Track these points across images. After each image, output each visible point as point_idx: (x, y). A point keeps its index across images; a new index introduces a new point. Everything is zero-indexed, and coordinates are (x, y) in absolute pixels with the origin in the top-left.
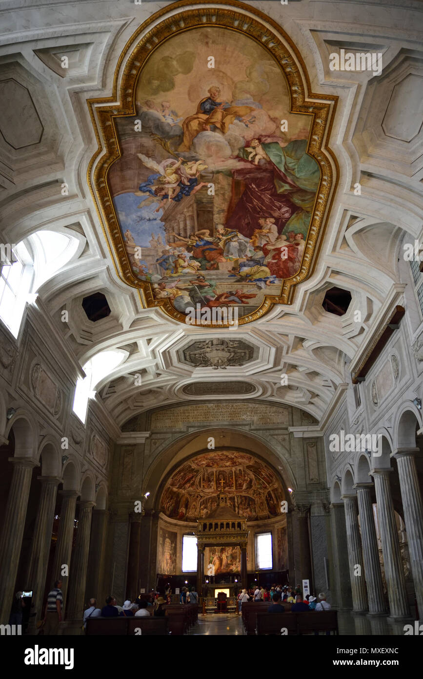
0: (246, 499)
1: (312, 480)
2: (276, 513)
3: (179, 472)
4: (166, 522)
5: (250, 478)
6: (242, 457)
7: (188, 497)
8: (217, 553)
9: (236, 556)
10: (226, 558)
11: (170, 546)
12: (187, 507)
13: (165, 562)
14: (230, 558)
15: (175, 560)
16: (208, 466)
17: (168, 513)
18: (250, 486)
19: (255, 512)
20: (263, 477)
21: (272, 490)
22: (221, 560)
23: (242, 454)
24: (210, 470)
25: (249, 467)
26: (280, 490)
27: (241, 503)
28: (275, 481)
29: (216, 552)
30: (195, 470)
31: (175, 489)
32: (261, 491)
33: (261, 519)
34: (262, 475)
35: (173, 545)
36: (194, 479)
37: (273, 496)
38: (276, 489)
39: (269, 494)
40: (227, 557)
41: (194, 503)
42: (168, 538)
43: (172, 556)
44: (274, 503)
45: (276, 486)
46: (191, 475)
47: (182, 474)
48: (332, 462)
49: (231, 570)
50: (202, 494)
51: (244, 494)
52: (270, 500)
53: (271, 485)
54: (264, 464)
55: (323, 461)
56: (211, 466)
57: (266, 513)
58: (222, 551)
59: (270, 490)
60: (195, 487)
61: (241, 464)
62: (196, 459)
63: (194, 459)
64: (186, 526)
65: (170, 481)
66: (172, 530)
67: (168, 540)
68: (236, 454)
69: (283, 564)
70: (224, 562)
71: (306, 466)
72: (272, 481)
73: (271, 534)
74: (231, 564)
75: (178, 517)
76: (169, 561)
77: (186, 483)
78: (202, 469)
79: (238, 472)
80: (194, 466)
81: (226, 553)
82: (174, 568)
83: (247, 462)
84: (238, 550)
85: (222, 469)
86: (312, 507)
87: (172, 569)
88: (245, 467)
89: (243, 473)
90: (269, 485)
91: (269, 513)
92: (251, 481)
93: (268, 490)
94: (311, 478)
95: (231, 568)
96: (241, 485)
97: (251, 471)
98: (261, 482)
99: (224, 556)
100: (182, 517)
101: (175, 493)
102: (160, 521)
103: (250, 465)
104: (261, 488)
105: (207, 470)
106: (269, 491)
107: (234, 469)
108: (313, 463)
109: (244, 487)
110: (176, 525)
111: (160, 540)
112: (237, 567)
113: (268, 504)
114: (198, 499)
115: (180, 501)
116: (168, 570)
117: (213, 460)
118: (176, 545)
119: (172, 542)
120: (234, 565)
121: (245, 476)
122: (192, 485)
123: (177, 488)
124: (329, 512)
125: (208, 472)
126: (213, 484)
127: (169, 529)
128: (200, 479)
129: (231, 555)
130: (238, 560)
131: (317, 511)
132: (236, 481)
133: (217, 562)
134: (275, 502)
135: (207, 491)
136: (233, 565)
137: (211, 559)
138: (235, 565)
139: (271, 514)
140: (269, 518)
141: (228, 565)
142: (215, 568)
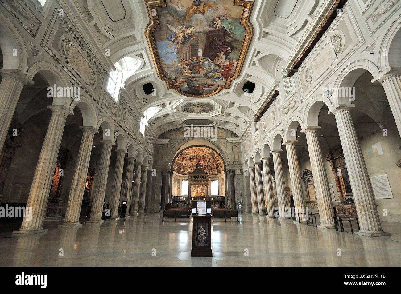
0: (208, 166)
1: (236, 160)
2: (220, 172)
3: (181, 155)
4: (176, 175)
6: (207, 150)
7: (184, 165)
8: (196, 188)
9: (204, 189)
12: (184, 169)
13: (175, 191)
14: (201, 190)
15: (179, 190)
17: (176, 171)
18: (209, 161)
19: (212, 171)
22: (197, 191)
23: (206, 148)
24: (193, 154)
25: (209, 154)
26: (222, 163)
27: (206, 168)
31: (179, 162)
32: (214, 163)
33: (214, 175)
34: (215, 157)
35: (178, 184)
36: (187, 158)
38: (220, 163)
39: (217, 164)
40: (200, 189)
41: (187, 167)
43: (178, 188)
44: (219, 168)
45: (220, 162)
46: (186, 156)
47: (182, 156)
48: (244, 153)
49: (202, 195)
50: (190, 164)
51: (207, 164)
54: (215, 153)
55: (240, 152)
57: (216, 172)
58: (198, 187)
60: (187, 161)
61: (206, 152)
62: (188, 150)
63: (187, 150)
64: (184, 177)
65: (177, 158)
67: (176, 182)
68: (204, 148)
69: (223, 193)
70: (199, 191)
71: (233, 154)
72: (218, 159)
73: (218, 181)
75: (180, 173)
76: (177, 190)
77: (184, 159)
78: (190, 154)
79: (205, 155)
80: (187, 153)
83: (208, 151)
84: (205, 187)
85: (198, 154)
86: (236, 171)
87: (178, 194)
89: (207, 156)
90: (217, 161)
92: (210, 159)
94: (235, 159)
96: (206, 161)
98: (214, 160)
99: (199, 189)
100: (182, 173)
102: (173, 174)
104: (214, 162)
107: (203, 154)
108: (236, 153)
109: (207, 162)
110: (179, 176)
111: (173, 182)
112: (204, 194)
113: (217, 168)
114: (189, 166)
115: (181, 167)
116: (176, 194)
117: (195, 150)
118: (179, 184)
122: (186, 160)
124: (242, 173)
126: (195, 160)
127: (177, 178)
128: (189, 158)
129: (202, 188)
130: (204, 191)
131: (237, 172)
132: (204, 159)
133: (196, 191)
135: (192, 162)
137: (194, 190)
139: (218, 173)
140: (217, 174)
141: (200, 193)
142: (195, 193)
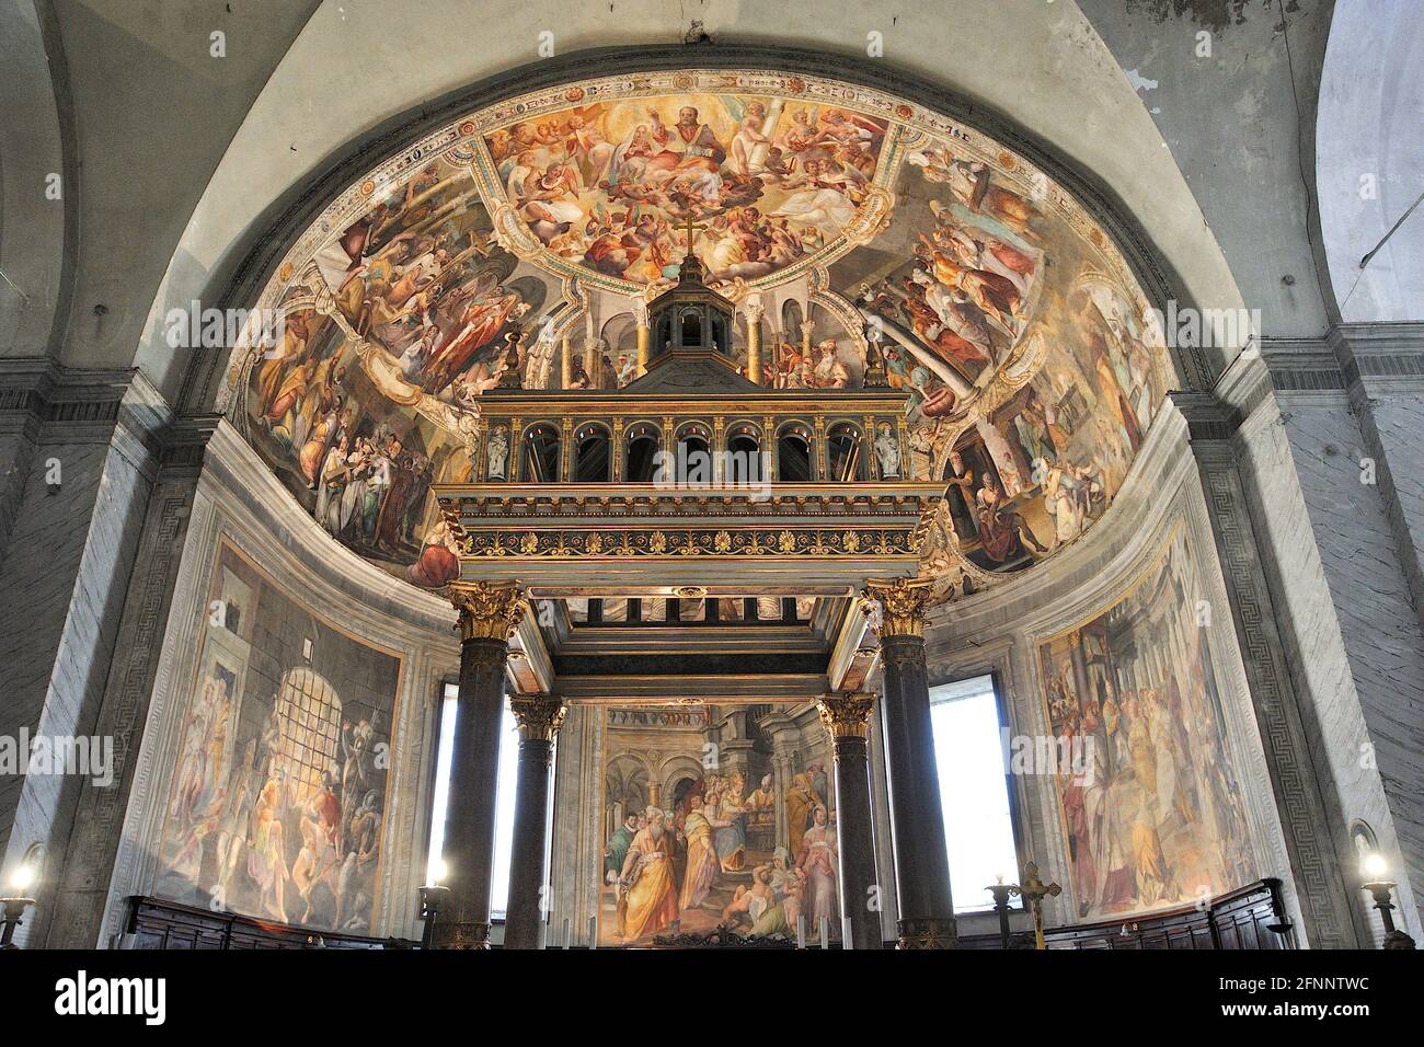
2: (1022, 550)
5: (846, 367)
8: (650, 810)
9: (770, 833)
10: (705, 842)
11: (334, 733)
13: (271, 824)
14: (730, 844)
15: (373, 830)
16: (598, 259)
20: (932, 332)
21: (992, 418)
22: (676, 852)
24: (612, 301)
28: (1022, 324)
29: (645, 803)
30: (517, 273)
31: (389, 379)
34: (931, 316)
37: (997, 449)
39: (972, 454)
40: (713, 833)
42: (315, 665)
43: (347, 800)
44: (1002, 495)
47: (430, 266)
49: (742, 916)
52: (976, 486)
53: (982, 381)
56: (617, 271)
59: (974, 417)
61: (800, 253)
66: (358, 635)
68: (780, 116)
69: (1118, 864)
70: (697, 867)
72: (994, 339)
73: (998, 688)
74: (738, 881)
75: (414, 568)
78: (566, 283)
79: (777, 324)
80: (505, 221)
81: (709, 811)
82: (354, 883)
87: (340, 891)
88: (824, 276)
89: (806, 329)
90: (969, 384)
91: (965, 564)
93: (964, 425)
95: (739, 905)
97: (859, 303)
98: (917, 374)
99: (695, 828)
101: (389, 405)
103: (858, 249)
105: (594, 305)
106: (973, 429)
107: (753, 303)
110: (392, 609)
112: (776, 900)
113: (960, 511)
115: (426, 477)
116: (304, 889)
117: (631, 198)
119: (352, 712)
120: (758, 886)
121: (817, 355)
123: (407, 378)
125: (605, 316)
127: (325, 617)
128: (556, 362)
129: (742, 820)
130: (781, 853)
133: (655, 866)
134: (1014, 487)
136: (748, 882)
137: (618, 841)
138: (767, 882)
139: (984, 561)
140: (970, 591)
141: (719, 886)
142: (641, 898)
